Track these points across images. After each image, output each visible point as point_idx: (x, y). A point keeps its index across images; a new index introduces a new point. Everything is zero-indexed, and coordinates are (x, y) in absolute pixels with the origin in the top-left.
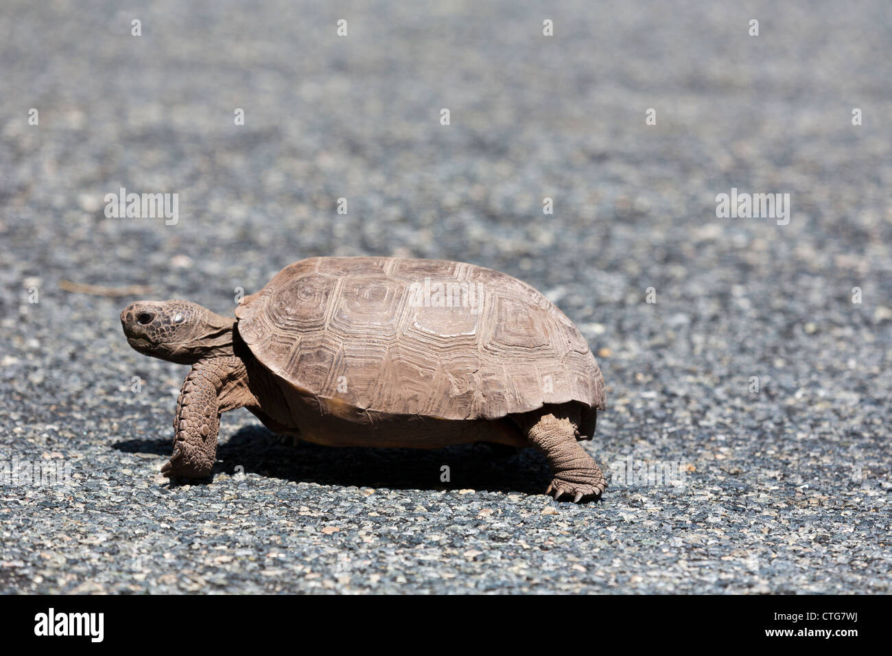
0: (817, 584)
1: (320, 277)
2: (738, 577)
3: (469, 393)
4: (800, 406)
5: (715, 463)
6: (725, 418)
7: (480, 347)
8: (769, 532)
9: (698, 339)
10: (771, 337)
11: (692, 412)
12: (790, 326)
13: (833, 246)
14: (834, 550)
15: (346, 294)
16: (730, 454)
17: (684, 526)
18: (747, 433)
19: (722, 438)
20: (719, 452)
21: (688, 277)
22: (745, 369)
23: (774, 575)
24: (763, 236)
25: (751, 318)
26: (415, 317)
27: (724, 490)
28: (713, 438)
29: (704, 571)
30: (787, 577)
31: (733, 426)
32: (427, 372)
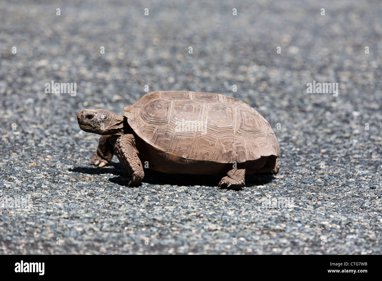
0: (88, 213)
1: (163, 100)
2: (55, 211)
3: (231, 152)
4: (81, 137)
5: (45, 162)
6: (49, 143)
7: (235, 132)
8: (68, 192)
9: (38, 109)
10: (69, 108)
11: (35, 140)
12: (77, 103)
13: (95, 69)
14: (96, 199)
15: (176, 109)
16: (51, 158)
17: (32, 189)
18: (58, 149)
19: (48, 151)
20: (47, 157)
21: (33, 83)
22: (58, 122)
23: (70, 210)
24: (66, 65)
25: (61, 100)
26: (207, 119)
27: (49, 174)
28: (44, 152)
29: (40, 208)
30: (76, 211)
31: (53, 146)
32: (213, 142)
